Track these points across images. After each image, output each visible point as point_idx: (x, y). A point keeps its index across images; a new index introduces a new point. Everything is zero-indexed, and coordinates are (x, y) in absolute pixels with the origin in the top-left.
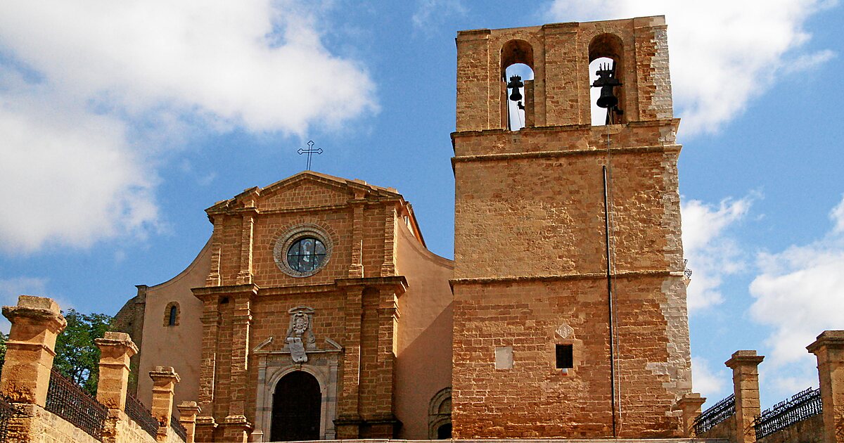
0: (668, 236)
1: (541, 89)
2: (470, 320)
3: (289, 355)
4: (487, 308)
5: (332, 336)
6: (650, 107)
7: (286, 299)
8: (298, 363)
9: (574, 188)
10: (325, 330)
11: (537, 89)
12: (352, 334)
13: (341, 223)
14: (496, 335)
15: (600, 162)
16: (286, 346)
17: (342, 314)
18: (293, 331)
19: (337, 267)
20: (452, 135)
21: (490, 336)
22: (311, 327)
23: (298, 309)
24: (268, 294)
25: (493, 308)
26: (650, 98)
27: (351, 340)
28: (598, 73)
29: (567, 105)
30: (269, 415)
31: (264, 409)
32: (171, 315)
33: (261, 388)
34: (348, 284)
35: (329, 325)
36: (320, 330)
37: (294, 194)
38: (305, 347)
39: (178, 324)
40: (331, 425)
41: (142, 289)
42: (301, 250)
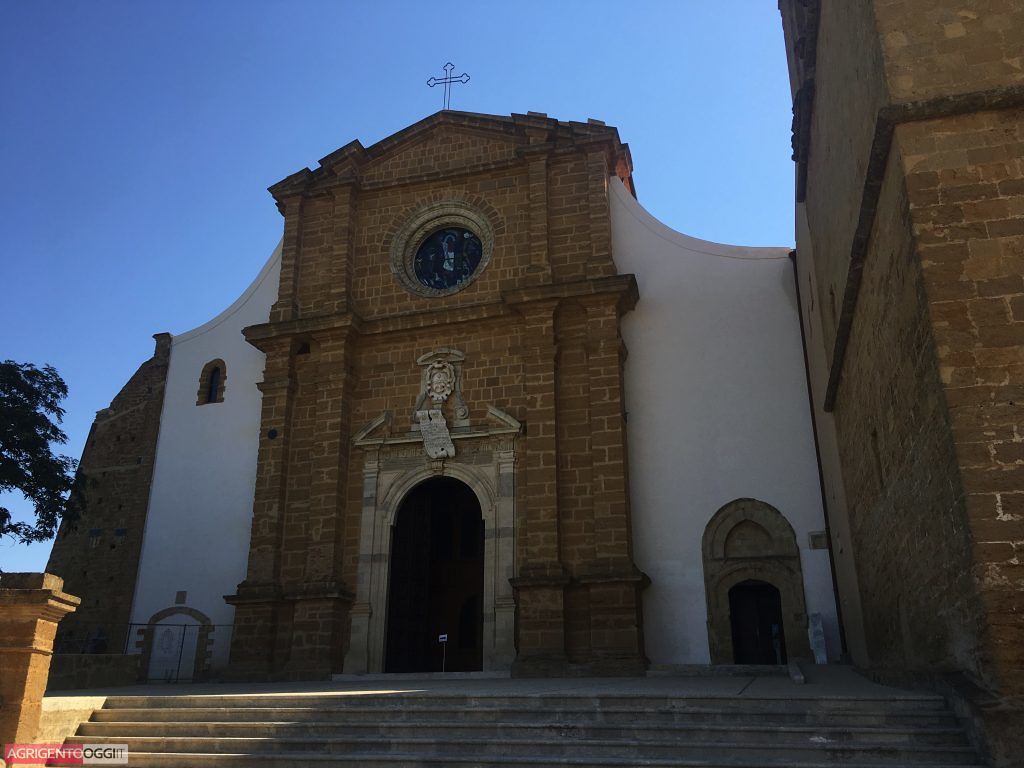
3: (421, 444)
5: (500, 405)
7: (413, 339)
8: (438, 459)
10: (487, 392)
12: (539, 396)
13: (507, 195)
16: (414, 427)
17: (516, 360)
18: (427, 397)
19: (504, 273)
22: (460, 388)
23: (436, 356)
24: (380, 330)
27: (538, 407)
30: (383, 571)
31: (375, 558)
32: (212, 384)
33: (368, 514)
34: (526, 299)
35: (493, 382)
36: (477, 393)
37: (423, 153)
38: (450, 426)
39: (222, 400)
40: (505, 589)
41: (164, 341)
42: (439, 252)
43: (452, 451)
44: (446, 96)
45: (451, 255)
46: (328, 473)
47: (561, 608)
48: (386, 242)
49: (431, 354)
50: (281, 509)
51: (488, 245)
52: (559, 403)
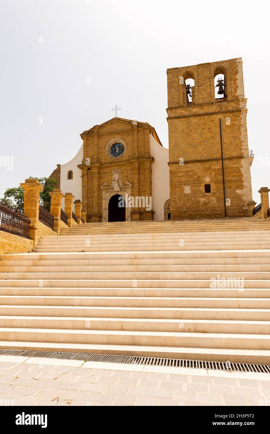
0: (243, 144)
1: (197, 90)
2: (175, 176)
3: (113, 188)
4: (181, 172)
5: (128, 181)
6: (236, 94)
7: (111, 167)
8: (117, 191)
9: (210, 127)
10: (125, 178)
11: (196, 89)
12: (135, 180)
13: (129, 138)
14: (184, 182)
15: (218, 117)
16: (112, 185)
18: (114, 179)
19: (129, 154)
20: (167, 109)
21: (182, 182)
22: (120, 178)
24: (104, 166)
25: (183, 172)
26: (236, 91)
27: (135, 182)
28: (218, 81)
29: (206, 96)
30: (107, 211)
31: (105, 209)
32: (70, 175)
33: (104, 201)
34: (133, 161)
35: (127, 176)
36: (124, 179)
37: (112, 127)
38: (119, 185)
39: (73, 179)
40: (130, 214)
41: (59, 166)
42: (115, 148)
43: (119, 190)
44: (116, 113)
45: (118, 149)
46: (96, 194)
47: (139, 217)
48: (105, 147)
49: (114, 171)
50: (87, 200)
51: (125, 148)
52: (139, 181)
